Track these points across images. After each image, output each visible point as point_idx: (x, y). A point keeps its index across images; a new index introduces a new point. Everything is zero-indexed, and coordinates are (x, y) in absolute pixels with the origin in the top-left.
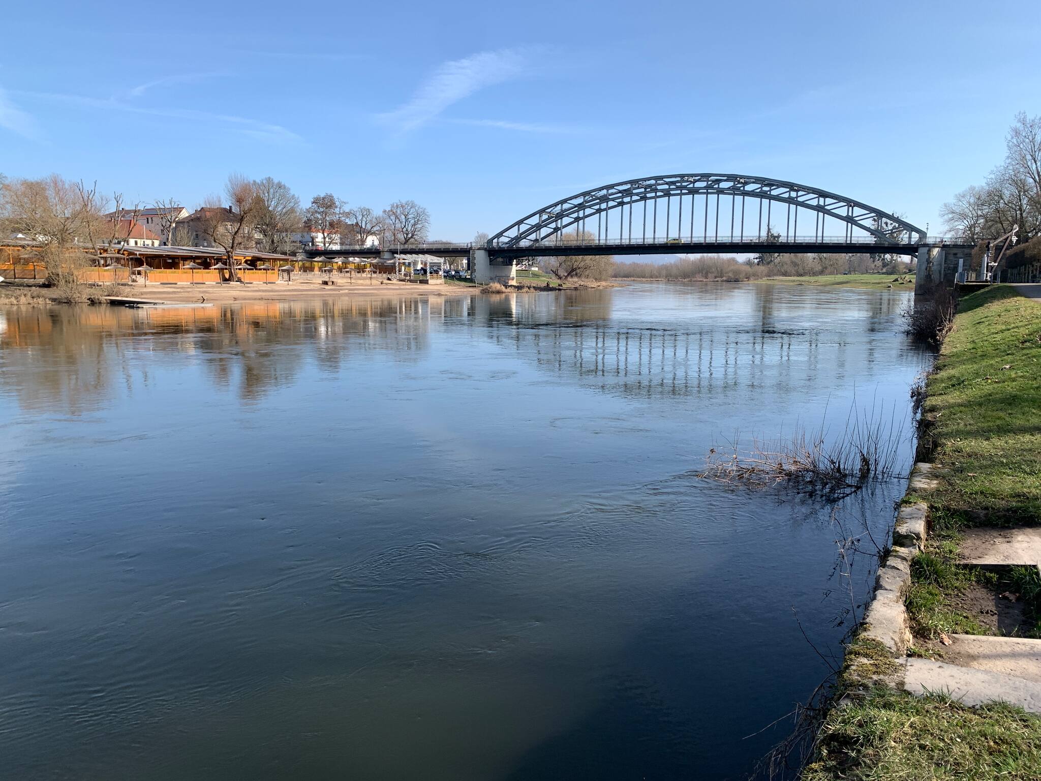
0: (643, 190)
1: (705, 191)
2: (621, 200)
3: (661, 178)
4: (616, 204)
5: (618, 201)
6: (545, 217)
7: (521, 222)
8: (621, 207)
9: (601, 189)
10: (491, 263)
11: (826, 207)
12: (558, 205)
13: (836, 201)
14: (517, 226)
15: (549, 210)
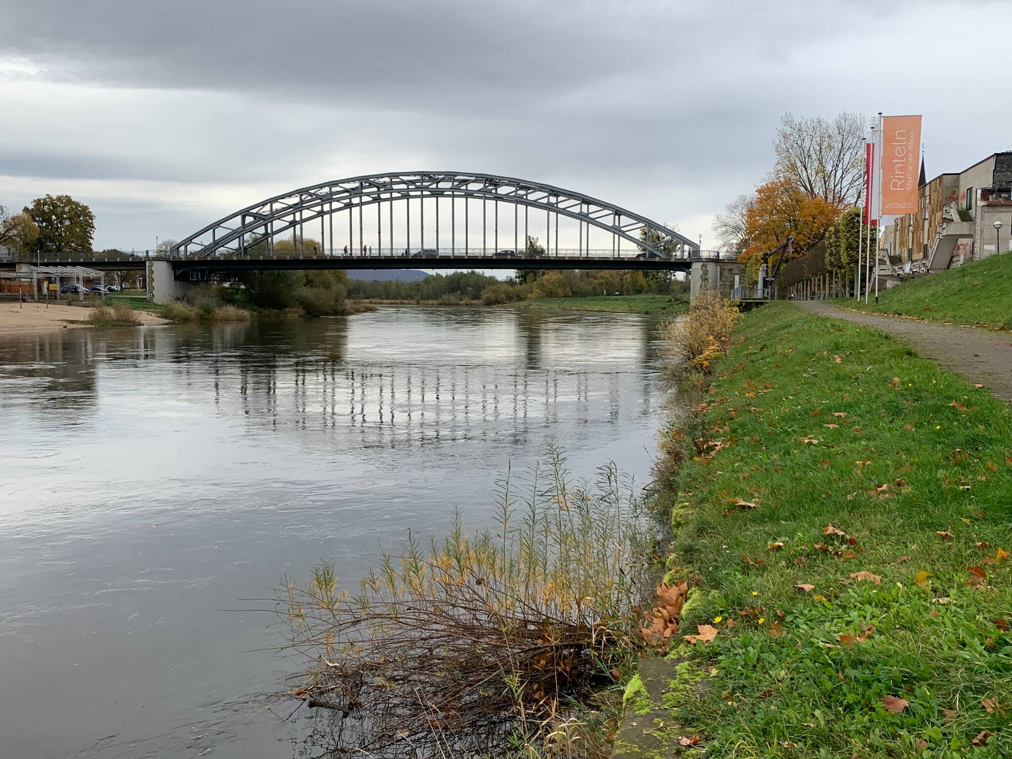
0: (375, 189)
1: (451, 193)
2: (348, 201)
3: (397, 175)
4: (343, 205)
5: (344, 201)
6: (249, 219)
7: (217, 224)
8: (349, 210)
9: (321, 186)
10: (176, 278)
11: (590, 216)
12: (267, 204)
13: (600, 208)
14: (211, 231)
15: (255, 211)
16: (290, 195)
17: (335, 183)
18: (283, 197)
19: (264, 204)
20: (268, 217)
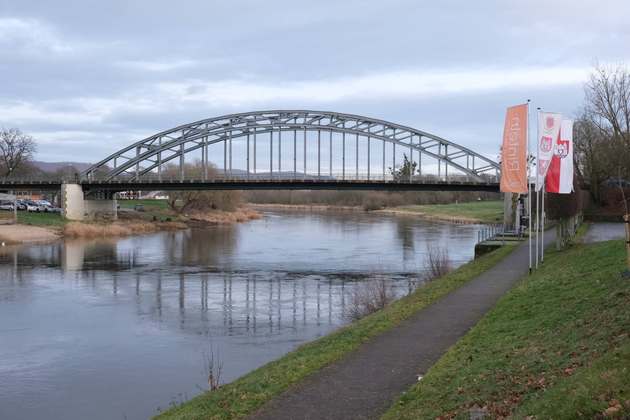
0: (245, 125)
2: (223, 134)
3: (261, 113)
4: (219, 138)
5: (221, 135)
6: (143, 150)
7: (119, 154)
8: (223, 141)
9: (200, 123)
10: (85, 197)
11: (422, 145)
12: (157, 138)
13: (430, 139)
14: (113, 160)
15: (148, 143)
16: (175, 130)
17: (212, 121)
18: (170, 132)
19: (155, 138)
20: (157, 148)
